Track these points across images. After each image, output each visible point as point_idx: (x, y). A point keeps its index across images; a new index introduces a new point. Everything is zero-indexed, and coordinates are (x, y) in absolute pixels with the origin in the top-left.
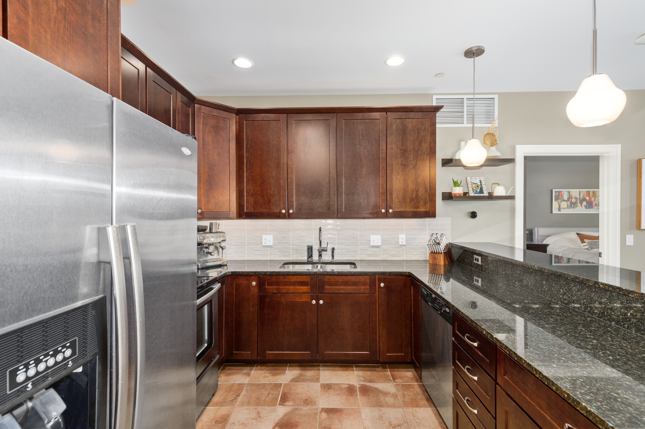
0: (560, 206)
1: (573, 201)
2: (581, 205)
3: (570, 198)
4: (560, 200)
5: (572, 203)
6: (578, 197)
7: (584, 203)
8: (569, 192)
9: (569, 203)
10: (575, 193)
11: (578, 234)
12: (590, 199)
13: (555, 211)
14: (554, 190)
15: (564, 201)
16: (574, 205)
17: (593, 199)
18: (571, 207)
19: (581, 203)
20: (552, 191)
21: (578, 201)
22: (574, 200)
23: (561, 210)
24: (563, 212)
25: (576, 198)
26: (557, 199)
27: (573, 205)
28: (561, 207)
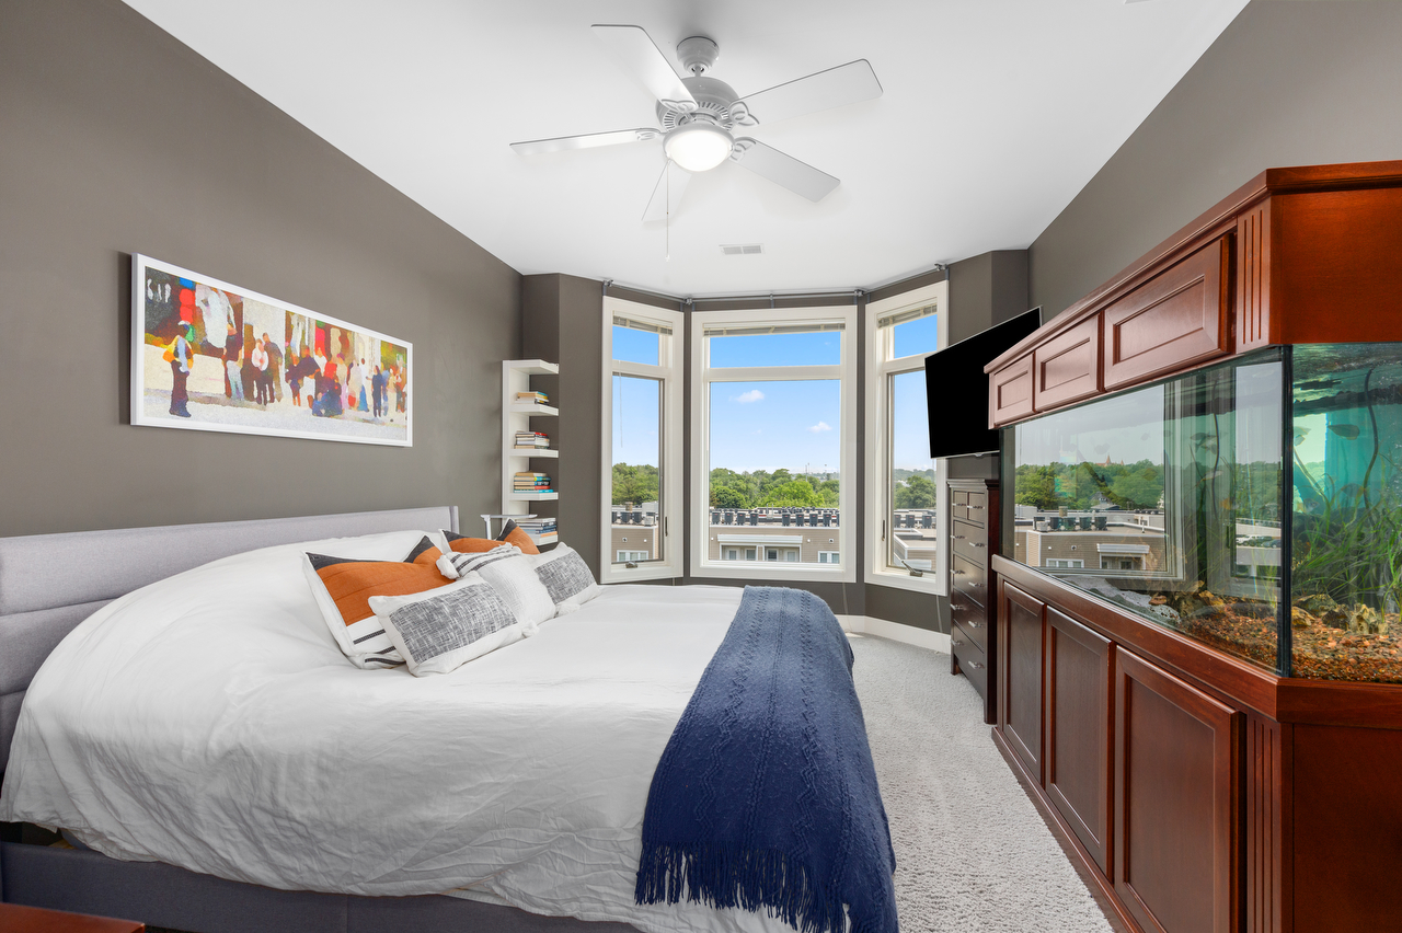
0: (180, 378)
1: (255, 363)
2: (296, 393)
3: (238, 341)
4: (180, 342)
5: (249, 372)
6: (281, 345)
7: (308, 385)
8: (238, 307)
9: (235, 368)
10: (268, 315)
11: (319, 562)
12: (331, 367)
13: (150, 410)
14: (143, 263)
15: (210, 350)
16: (261, 388)
17: (341, 371)
18: (248, 395)
19: (295, 377)
20: (126, 265)
21: (283, 371)
22: (260, 359)
23: (190, 406)
24: (202, 418)
25: (271, 349)
26: (163, 328)
27: (255, 385)
28: (191, 385)
